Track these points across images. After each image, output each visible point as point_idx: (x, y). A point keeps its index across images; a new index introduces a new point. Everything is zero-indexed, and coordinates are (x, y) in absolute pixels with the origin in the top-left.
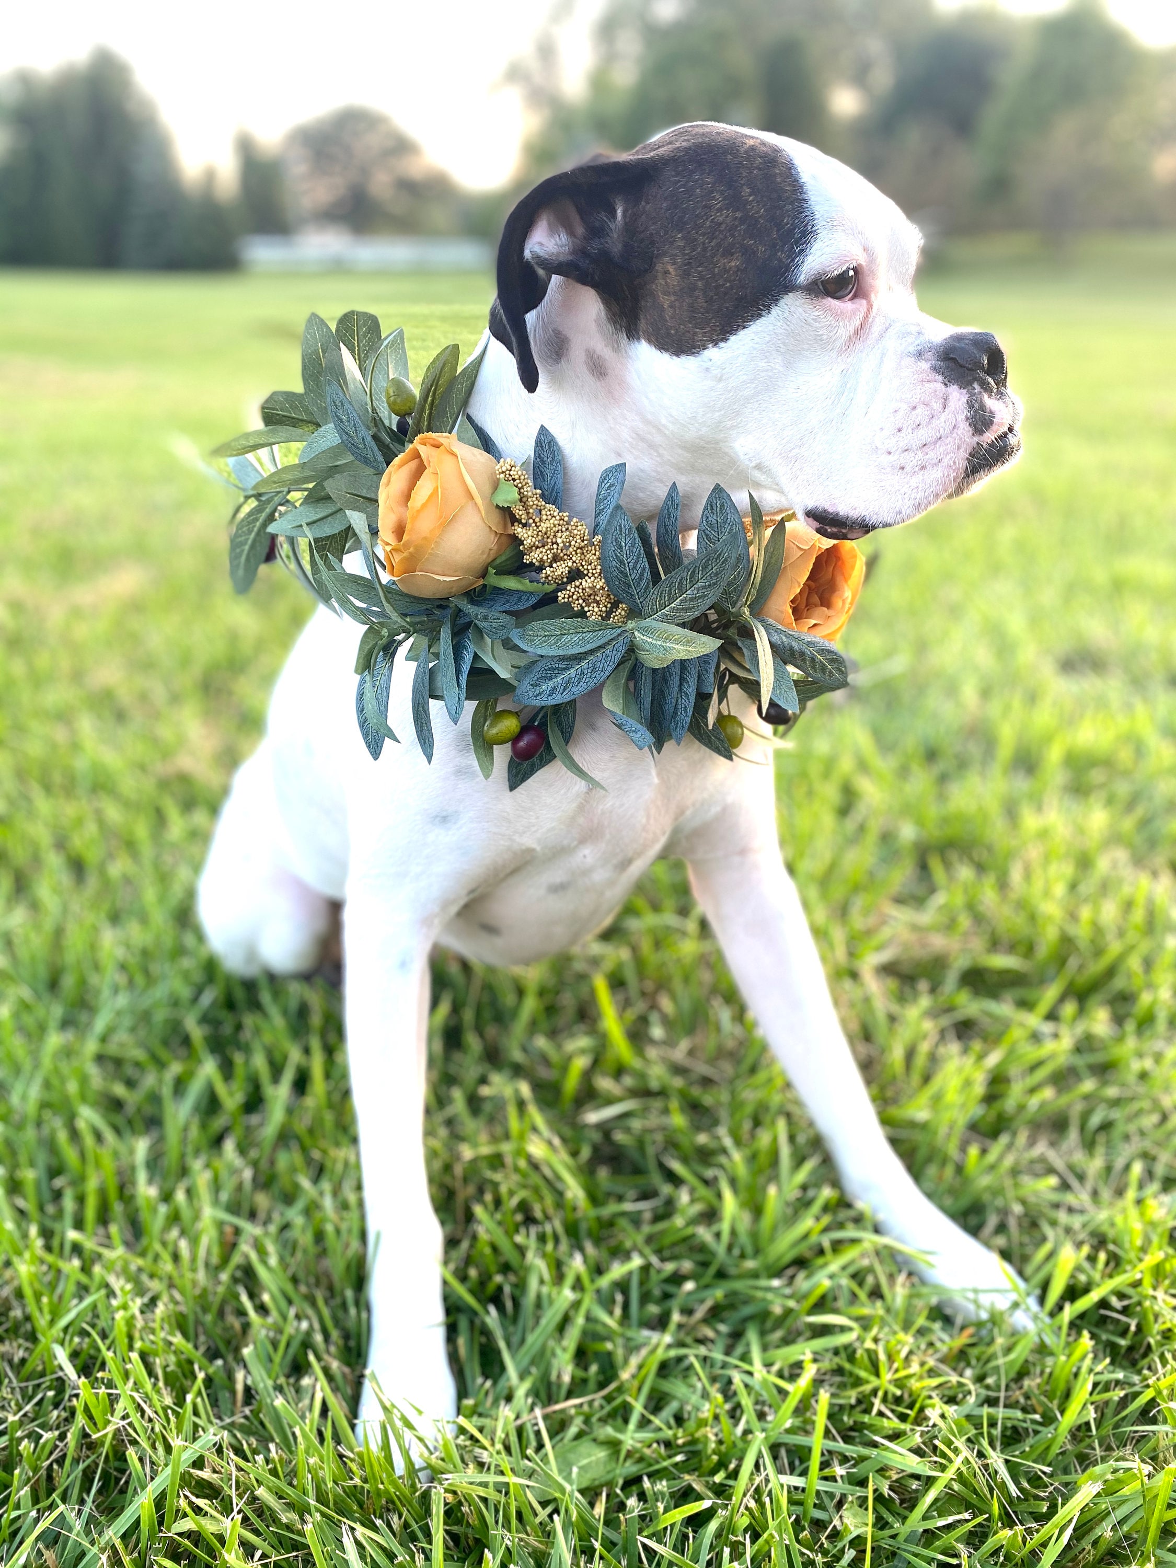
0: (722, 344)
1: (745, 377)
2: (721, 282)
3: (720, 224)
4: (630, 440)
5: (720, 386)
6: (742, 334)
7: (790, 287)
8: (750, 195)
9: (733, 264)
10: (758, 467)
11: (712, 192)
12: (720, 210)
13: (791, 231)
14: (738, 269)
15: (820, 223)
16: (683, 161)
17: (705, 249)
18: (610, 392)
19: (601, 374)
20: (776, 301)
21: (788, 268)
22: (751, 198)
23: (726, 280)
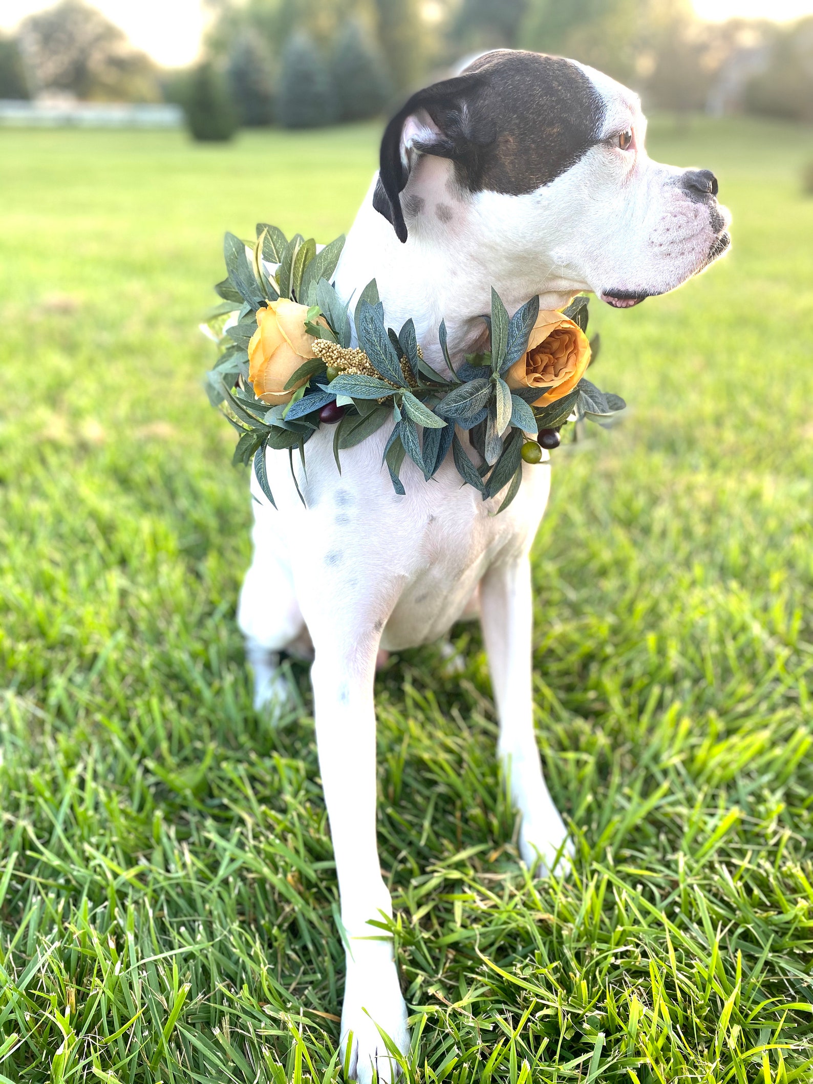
0: (550, 184)
1: (564, 205)
2: (548, 143)
3: (543, 106)
4: (465, 261)
5: (547, 212)
6: (563, 176)
7: (594, 142)
8: (558, 86)
9: (555, 130)
10: (568, 266)
11: (533, 86)
12: (541, 96)
13: (589, 107)
14: (559, 133)
15: (605, 100)
16: (505, 70)
17: (535, 122)
18: (453, 230)
19: (447, 218)
20: (584, 152)
21: (592, 130)
22: (560, 88)
23: (551, 142)
